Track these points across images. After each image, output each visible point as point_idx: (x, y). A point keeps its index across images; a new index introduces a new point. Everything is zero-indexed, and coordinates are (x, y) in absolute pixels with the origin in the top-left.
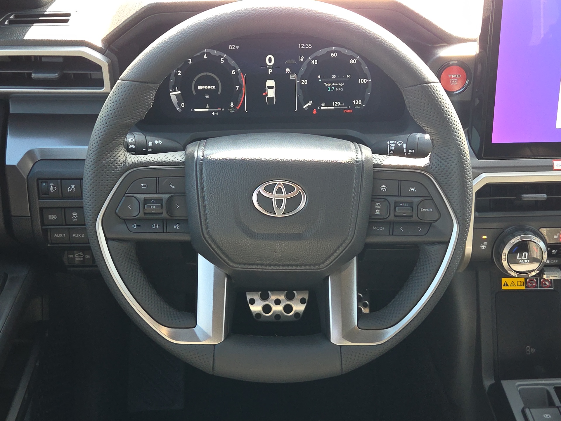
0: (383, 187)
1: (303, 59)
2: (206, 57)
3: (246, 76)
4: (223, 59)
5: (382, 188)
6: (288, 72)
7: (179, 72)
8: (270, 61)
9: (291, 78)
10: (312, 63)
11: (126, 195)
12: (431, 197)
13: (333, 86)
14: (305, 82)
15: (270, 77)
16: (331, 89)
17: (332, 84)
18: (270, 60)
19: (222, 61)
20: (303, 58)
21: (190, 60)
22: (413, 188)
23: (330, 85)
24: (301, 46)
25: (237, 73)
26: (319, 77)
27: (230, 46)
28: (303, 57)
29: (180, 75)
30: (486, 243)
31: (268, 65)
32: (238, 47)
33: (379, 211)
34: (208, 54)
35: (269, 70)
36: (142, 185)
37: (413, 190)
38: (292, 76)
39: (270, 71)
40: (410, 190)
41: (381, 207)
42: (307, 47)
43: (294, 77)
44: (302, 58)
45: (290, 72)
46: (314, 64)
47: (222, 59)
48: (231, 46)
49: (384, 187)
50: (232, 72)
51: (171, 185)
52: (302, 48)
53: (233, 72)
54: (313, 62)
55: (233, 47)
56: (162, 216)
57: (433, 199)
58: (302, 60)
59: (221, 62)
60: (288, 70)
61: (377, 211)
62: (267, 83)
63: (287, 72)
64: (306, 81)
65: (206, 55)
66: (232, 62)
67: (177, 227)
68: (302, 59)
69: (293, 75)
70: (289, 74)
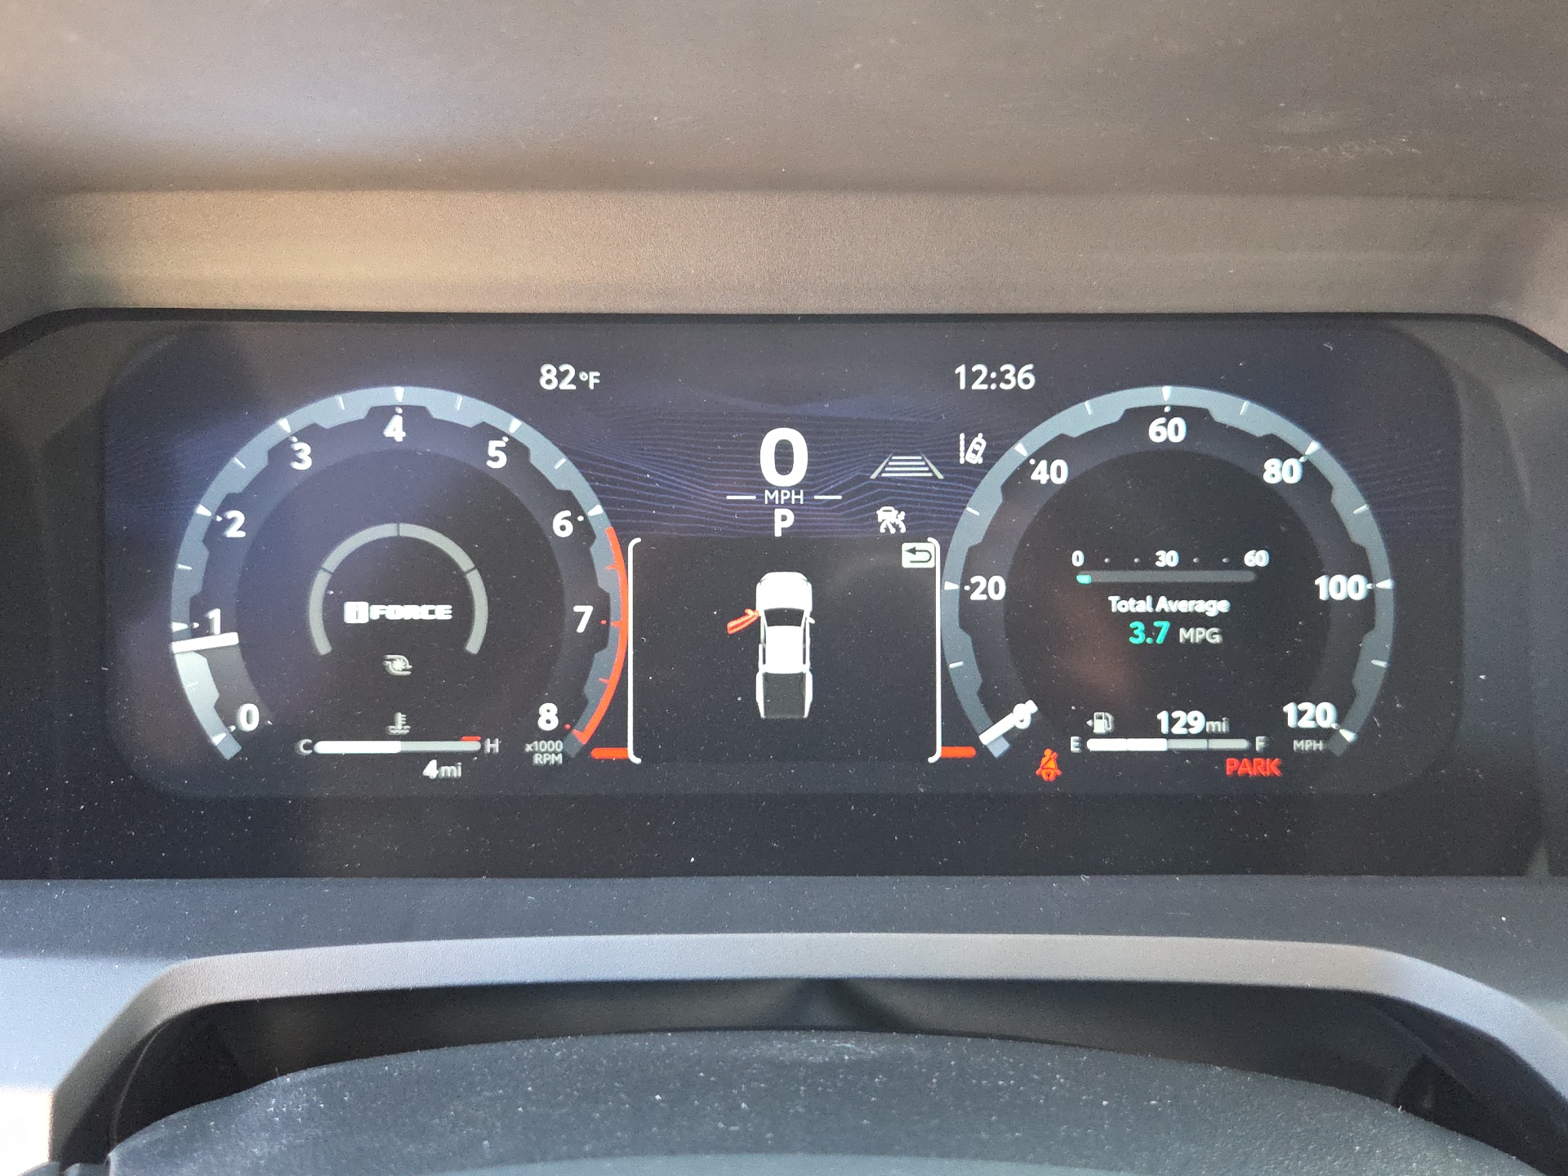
1: (984, 456)
2: (399, 435)
3: (636, 547)
4: (502, 444)
6: (893, 531)
7: (235, 519)
8: (784, 464)
9: (907, 561)
10: (1034, 476)
13: (1163, 615)
14: (990, 588)
15: (784, 557)
16: (1151, 631)
17: (1154, 605)
18: (784, 458)
19: (496, 459)
20: (981, 450)
21: (301, 451)
23: (1145, 606)
24: (972, 377)
25: (583, 529)
26: (1078, 558)
27: (548, 373)
28: (980, 438)
29: (242, 534)
31: (772, 489)
32: (592, 378)
34: (414, 417)
35: (778, 513)
38: (913, 551)
39: (783, 521)
42: (1003, 386)
43: (925, 556)
44: (973, 445)
45: (903, 530)
46: (1050, 480)
47: (493, 444)
48: (554, 370)
50: (557, 524)
52: (977, 386)
53: (561, 525)
54: (1040, 474)
55: (561, 376)
58: (977, 459)
59: (490, 464)
60: (890, 518)
62: (760, 589)
63: (882, 530)
64: (997, 585)
65: (397, 420)
66: (557, 466)
68: (975, 452)
69: (919, 546)
70: (900, 539)
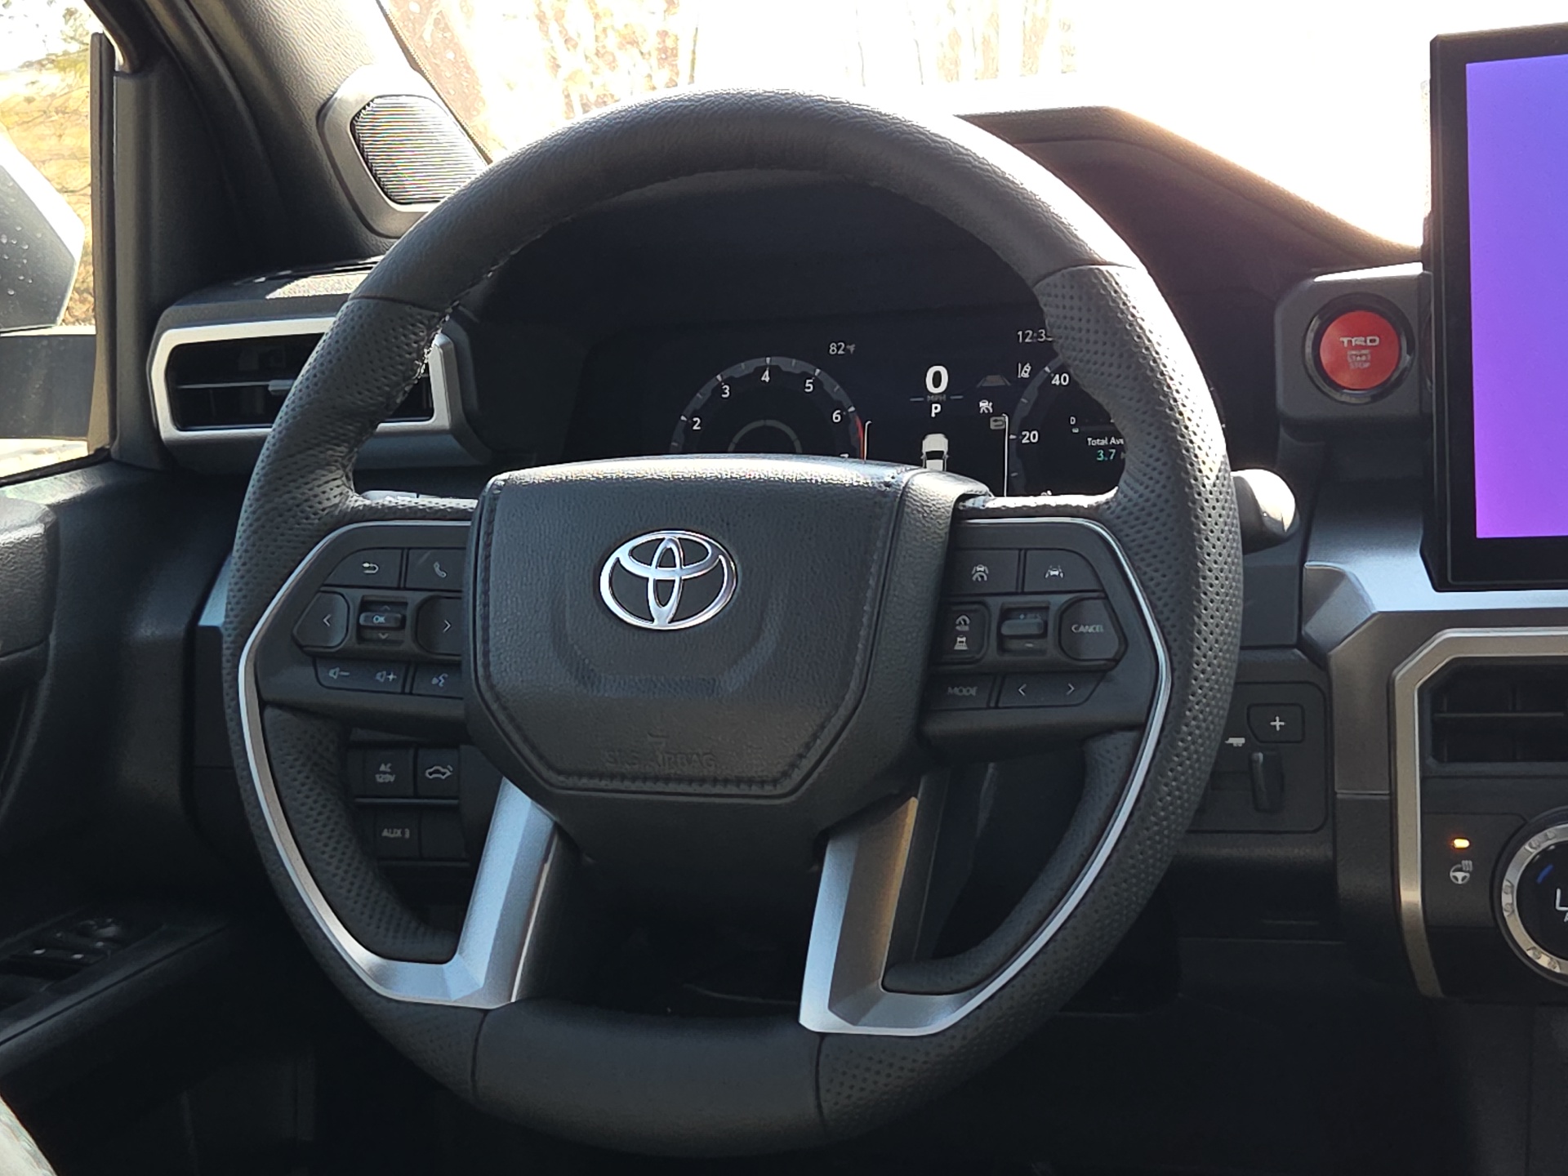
0: (979, 569)
1: (1029, 374)
2: (767, 379)
3: (869, 425)
4: (811, 381)
5: (976, 572)
6: (986, 412)
7: (697, 421)
8: (936, 383)
9: (993, 426)
10: (1053, 382)
11: (323, 589)
12: (1103, 591)
13: (1113, 446)
14: (1031, 437)
15: (935, 427)
16: (1107, 454)
17: (1109, 441)
18: (937, 380)
19: (809, 388)
20: (1028, 370)
21: (726, 389)
22: (1055, 568)
23: (1104, 442)
24: (1025, 336)
25: (845, 417)
26: (1073, 420)
27: (833, 347)
28: (1028, 365)
29: (699, 428)
30: (1467, 864)
31: (931, 394)
32: (852, 348)
33: (964, 639)
34: (774, 371)
35: (934, 406)
36: (366, 565)
37: (1057, 573)
38: (996, 421)
39: (936, 409)
40: (1047, 576)
41: (970, 628)
42: (1040, 340)
43: (1001, 423)
44: (1025, 369)
45: (991, 411)
46: (1060, 384)
47: (808, 381)
48: (835, 345)
49: (982, 569)
50: (834, 415)
51: (437, 569)
52: (1027, 340)
53: (836, 416)
54: (1056, 381)
55: (838, 348)
56: (402, 648)
57: (1106, 597)
58: (1026, 376)
59: (807, 390)
60: (984, 405)
61: (959, 639)
62: (925, 443)
63: (981, 411)
64: (1034, 435)
65: (767, 373)
66: (835, 389)
67: (440, 681)
68: (1026, 372)
69: (998, 418)
70: (988, 416)
